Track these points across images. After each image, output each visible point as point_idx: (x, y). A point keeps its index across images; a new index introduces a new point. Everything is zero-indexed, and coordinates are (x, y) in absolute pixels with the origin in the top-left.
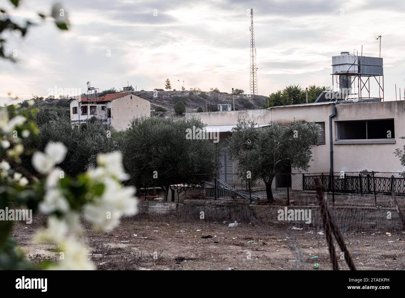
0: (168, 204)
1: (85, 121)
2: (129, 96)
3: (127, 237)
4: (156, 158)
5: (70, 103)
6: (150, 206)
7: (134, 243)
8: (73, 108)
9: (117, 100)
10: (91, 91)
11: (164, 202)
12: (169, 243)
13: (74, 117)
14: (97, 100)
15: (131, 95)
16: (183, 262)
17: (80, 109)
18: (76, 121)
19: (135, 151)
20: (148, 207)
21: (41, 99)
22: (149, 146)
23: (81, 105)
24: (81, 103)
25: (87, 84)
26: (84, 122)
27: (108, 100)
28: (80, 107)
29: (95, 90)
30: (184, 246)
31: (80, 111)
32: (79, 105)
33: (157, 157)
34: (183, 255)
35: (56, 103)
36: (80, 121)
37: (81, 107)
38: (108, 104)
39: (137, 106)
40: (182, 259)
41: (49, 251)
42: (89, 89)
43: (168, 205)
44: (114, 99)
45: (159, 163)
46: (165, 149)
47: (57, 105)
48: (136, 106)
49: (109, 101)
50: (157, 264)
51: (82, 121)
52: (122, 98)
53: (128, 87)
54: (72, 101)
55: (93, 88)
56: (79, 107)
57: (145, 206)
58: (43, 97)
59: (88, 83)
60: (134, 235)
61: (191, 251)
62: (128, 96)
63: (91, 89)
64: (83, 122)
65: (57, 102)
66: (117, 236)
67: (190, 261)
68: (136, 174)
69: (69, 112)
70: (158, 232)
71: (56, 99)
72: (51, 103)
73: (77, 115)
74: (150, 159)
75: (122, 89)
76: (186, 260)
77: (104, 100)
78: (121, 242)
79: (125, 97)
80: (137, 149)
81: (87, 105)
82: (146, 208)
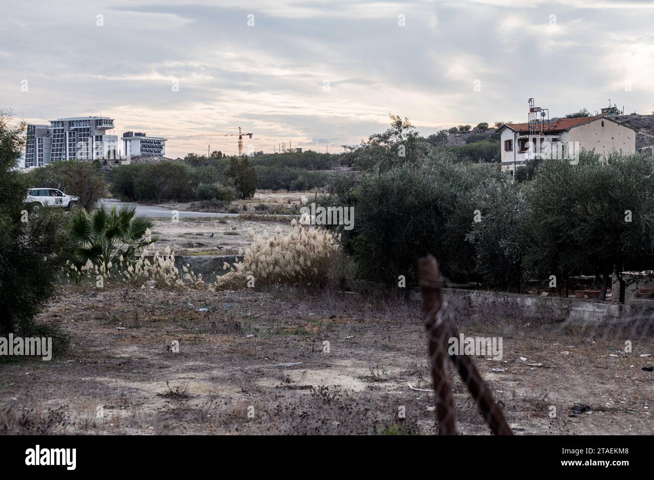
0: (604, 305)
1: (524, 163)
2: (600, 121)
3: (506, 362)
4: (583, 224)
5: (501, 132)
6: (573, 308)
7: (513, 373)
8: (506, 142)
9: (579, 127)
10: (535, 113)
11: (599, 302)
12: (577, 377)
13: (506, 156)
14: (546, 129)
15: (603, 120)
16: (585, 414)
17: (517, 143)
18: (510, 163)
19: (547, 212)
20: (571, 310)
21: (467, 128)
22: (571, 201)
23: (519, 137)
24: (518, 134)
25: (529, 102)
26: (522, 165)
27: (563, 128)
28: (517, 140)
29: (542, 111)
30: (602, 383)
31: (516, 146)
32: (515, 136)
33: (585, 221)
34: (591, 401)
35: (490, 136)
36: (515, 163)
37: (519, 140)
38: (562, 135)
39: (613, 138)
40: (585, 408)
41: (360, 380)
42: (532, 110)
43: (604, 307)
44: (573, 127)
45: (588, 233)
46: (598, 207)
47: (492, 137)
48: (611, 139)
49: (565, 130)
50: (534, 415)
51: (519, 163)
52: (587, 125)
53: (609, 109)
54: (503, 130)
55: (539, 109)
56: (515, 140)
57: (566, 306)
58: (470, 125)
59: (530, 100)
60: (522, 358)
61: (610, 395)
62: (597, 121)
63: (535, 110)
64: (520, 165)
65: (491, 134)
66: (490, 359)
67: (600, 412)
68: (549, 251)
69: (499, 148)
70: (568, 356)
71: (491, 129)
72: (482, 135)
73: (511, 154)
74: (573, 226)
75: (600, 112)
76: (593, 410)
77: (556, 129)
78: (493, 369)
79: (591, 123)
80: (550, 207)
81: (527, 136)
82: (567, 311)
